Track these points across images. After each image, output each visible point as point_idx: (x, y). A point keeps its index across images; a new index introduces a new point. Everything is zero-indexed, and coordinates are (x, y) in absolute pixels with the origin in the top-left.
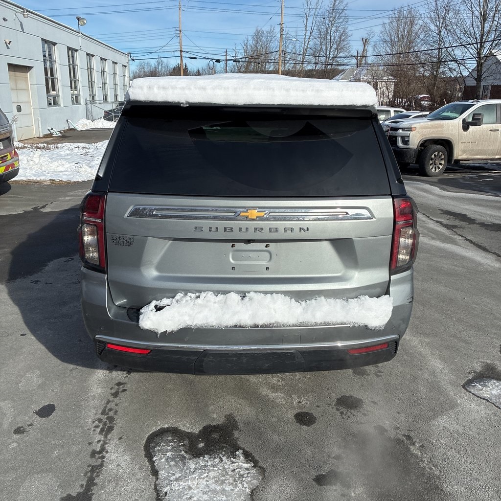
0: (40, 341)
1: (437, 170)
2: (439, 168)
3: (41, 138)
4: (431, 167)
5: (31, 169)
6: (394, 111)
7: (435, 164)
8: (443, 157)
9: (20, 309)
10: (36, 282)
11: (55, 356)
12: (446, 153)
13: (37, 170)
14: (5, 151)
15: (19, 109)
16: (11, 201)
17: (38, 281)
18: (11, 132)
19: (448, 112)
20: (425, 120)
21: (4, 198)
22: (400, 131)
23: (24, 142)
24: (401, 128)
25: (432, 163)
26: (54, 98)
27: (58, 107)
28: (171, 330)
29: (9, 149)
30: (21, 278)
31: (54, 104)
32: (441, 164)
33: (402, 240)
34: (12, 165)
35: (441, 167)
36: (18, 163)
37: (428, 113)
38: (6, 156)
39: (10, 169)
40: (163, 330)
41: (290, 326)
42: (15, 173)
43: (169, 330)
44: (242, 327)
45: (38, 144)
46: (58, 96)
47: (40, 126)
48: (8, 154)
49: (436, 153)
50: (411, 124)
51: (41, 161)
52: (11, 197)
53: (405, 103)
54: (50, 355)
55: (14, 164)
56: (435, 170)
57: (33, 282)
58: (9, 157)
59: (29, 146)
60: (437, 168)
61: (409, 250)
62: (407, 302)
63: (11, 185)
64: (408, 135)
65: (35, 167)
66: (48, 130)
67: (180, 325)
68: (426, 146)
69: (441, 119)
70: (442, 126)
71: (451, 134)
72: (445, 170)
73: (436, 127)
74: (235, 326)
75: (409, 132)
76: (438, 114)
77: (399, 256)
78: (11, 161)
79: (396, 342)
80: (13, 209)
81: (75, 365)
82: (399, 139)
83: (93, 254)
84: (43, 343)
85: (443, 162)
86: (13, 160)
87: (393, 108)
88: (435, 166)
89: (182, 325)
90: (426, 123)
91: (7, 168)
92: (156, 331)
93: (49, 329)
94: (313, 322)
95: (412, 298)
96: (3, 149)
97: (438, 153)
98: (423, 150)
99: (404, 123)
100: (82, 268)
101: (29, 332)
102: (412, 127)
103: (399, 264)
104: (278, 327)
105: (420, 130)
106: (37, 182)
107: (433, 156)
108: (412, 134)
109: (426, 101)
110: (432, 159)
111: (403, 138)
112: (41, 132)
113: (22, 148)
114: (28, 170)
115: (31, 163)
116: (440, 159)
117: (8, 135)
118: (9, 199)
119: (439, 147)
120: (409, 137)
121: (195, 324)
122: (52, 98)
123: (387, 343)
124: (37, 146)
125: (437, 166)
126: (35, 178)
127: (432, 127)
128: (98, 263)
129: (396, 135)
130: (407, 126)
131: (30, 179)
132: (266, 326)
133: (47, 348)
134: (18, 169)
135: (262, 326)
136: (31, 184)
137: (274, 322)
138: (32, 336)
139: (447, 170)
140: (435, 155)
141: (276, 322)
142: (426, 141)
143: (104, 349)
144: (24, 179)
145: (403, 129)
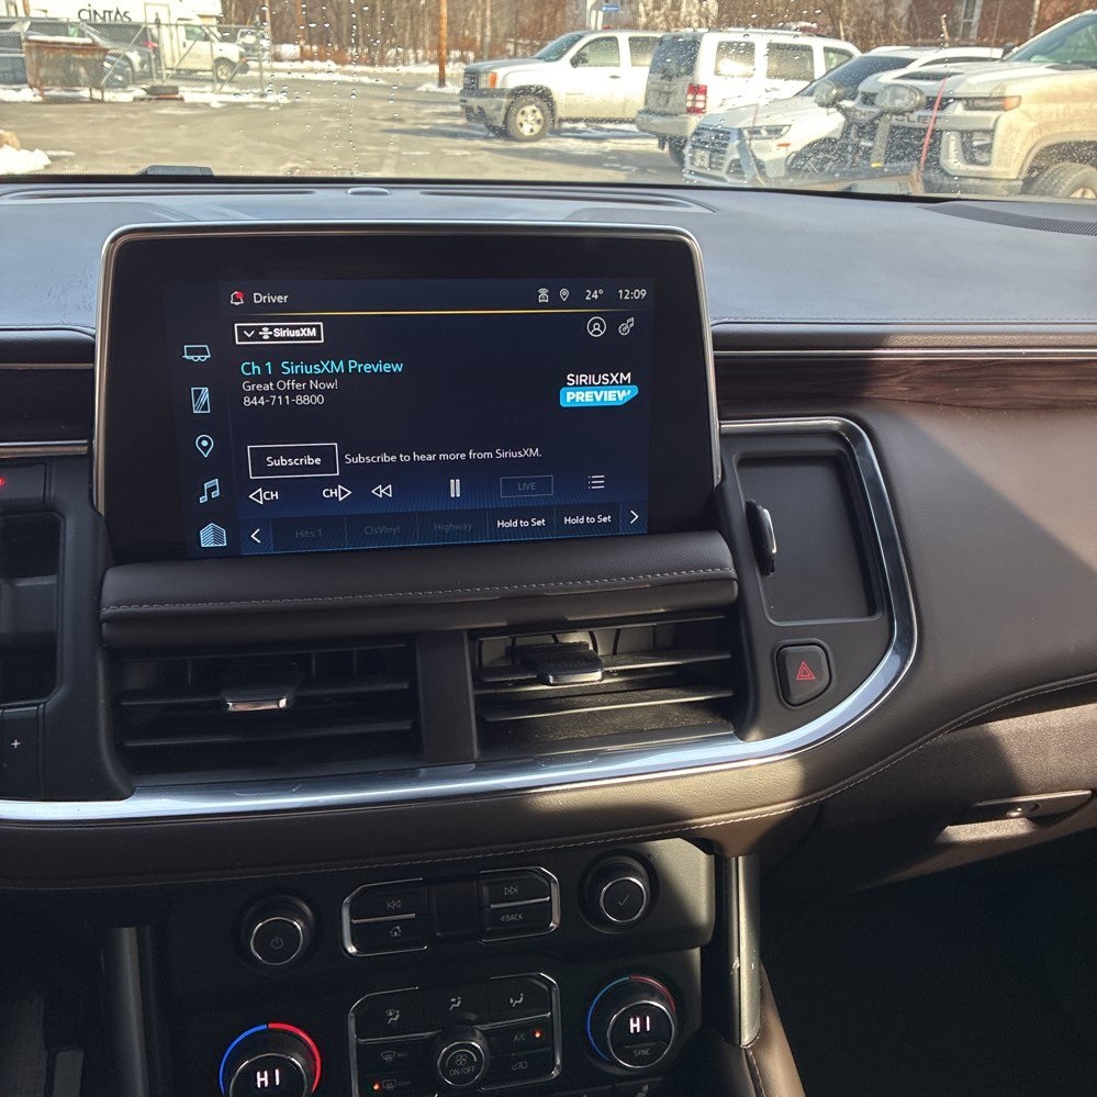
6: (827, 50)
22: (958, 110)
24: (959, 99)
50: (1002, 84)
64: (991, 126)
75: (993, 115)
82: (952, 144)
87: (820, 39)
99: (973, 80)
105: (1034, 108)
108: (1006, 120)
111: (966, 135)
120: (991, 132)
129: (940, 124)
130: (985, 92)
145: (971, 103)
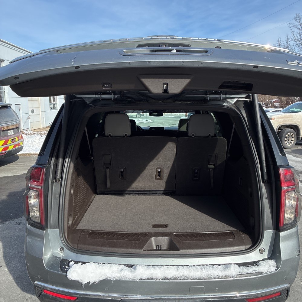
0: (10, 272)
1: (290, 144)
2: (291, 143)
3: (45, 128)
4: (286, 142)
5: (33, 146)
7: (289, 141)
8: (293, 136)
9: (3, 245)
10: (19, 224)
11: (18, 286)
12: (296, 134)
13: (37, 147)
14: (15, 135)
15: (33, 112)
16: (17, 166)
17: (20, 223)
18: (19, 124)
19: (293, 108)
20: (280, 113)
21: (13, 165)
23: (34, 131)
25: (287, 140)
26: (54, 105)
27: (56, 110)
28: (93, 282)
29: (18, 134)
30: (9, 221)
31: (54, 109)
32: (292, 140)
33: (287, 202)
34: (19, 144)
35: (292, 142)
36: (23, 143)
37: (281, 109)
38: (15, 139)
39: (17, 147)
40: (87, 281)
41: (195, 279)
42: (21, 149)
43: (92, 281)
44: (154, 279)
45: (42, 131)
46: (56, 104)
47: (45, 121)
48: (17, 138)
49: (289, 134)
51: (40, 142)
52: (18, 164)
53: (264, 105)
54: (15, 285)
55: (20, 144)
56: (289, 144)
57: (16, 224)
58: (17, 139)
59: (36, 133)
60: (290, 143)
61: (293, 210)
62: (295, 255)
63: (19, 156)
65: (36, 145)
66: (50, 123)
67: (101, 277)
68: (281, 130)
69: (290, 112)
70: (291, 117)
71: (298, 121)
72: (295, 145)
73: (288, 118)
74: (148, 279)
76: (288, 109)
77: (285, 215)
78: (18, 142)
79: (287, 290)
80: (17, 172)
81: (31, 294)
83: (36, 214)
84: (12, 274)
85: (293, 139)
86: (19, 141)
88: (288, 142)
89: (103, 277)
90: (281, 115)
91: (15, 146)
92: (81, 282)
93: (20, 262)
94: (216, 275)
95: (299, 251)
96: (13, 135)
97: (290, 134)
98: (280, 132)
100: (27, 225)
101: (4, 265)
102: (272, 117)
103: (286, 222)
104: (185, 280)
105: (278, 119)
106: (35, 155)
107: (287, 136)
109: (278, 103)
110: (286, 137)
112: (45, 125)
113: (32, 134)
114: (31, 147)
115: (34, 143)
116: (292, 137)
117: (17, 126)
118: (16, 165)
119: (290, 129)
121: (113, 276)
122: (52, 105)
123: (280, 293)
124: (41, 133)
125: (290, 142)
126: (34, 152)
127: (285, 117)
128: (39, 221)
131: (31, 152)
132: (175, 279)
133: (15, 278)
134: (23, 147)
135: (171, 279)
136: (32, 155)
137: (181, 275)
138: (6, 268)
139: (297, 144)
140: (288, 135)
141: (183, 275)
142: (281, 126)
143: (41, 293)
144: (28, 152)
